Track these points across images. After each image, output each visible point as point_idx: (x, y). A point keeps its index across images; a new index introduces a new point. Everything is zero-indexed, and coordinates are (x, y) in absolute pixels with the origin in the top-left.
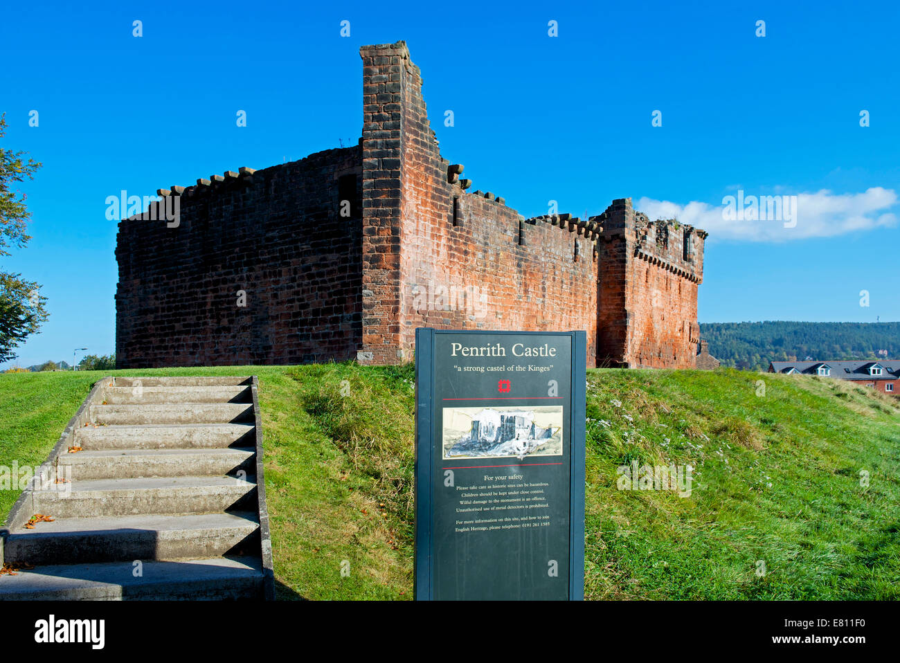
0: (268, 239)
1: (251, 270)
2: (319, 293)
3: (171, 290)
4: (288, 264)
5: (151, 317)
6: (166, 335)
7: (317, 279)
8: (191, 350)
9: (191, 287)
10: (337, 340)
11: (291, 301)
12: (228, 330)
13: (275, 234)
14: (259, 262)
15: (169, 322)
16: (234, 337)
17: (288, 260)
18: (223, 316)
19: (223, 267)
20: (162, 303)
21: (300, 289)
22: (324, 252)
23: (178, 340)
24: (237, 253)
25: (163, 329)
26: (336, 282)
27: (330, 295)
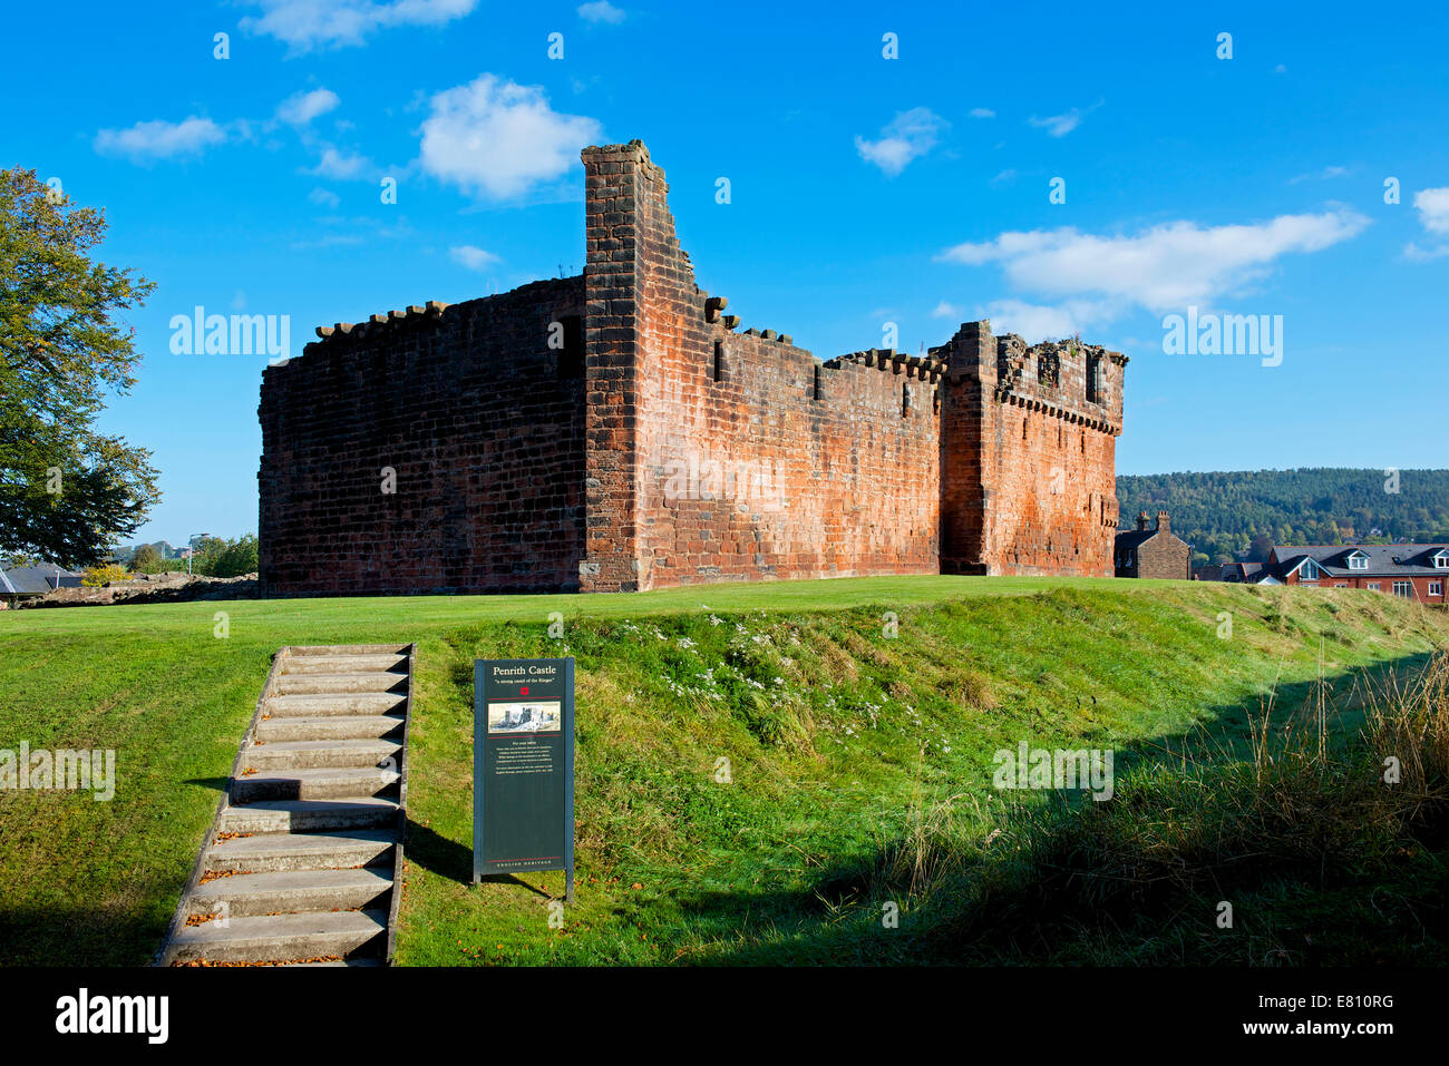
0: (465, 401)
1: (442, 443)
2: (533, 478)
3: (335, 467)
4: (492, 436)
5: (307, 505)
6: (328, 531)
7: (530, 458)
8: (362, 553)
9: (362, 464)
10: (556, 544)
11: (497, 488)
12: (412, 526)
13: (474, 394)
14: (453, 431)
15: (332, 512)
16: (420, 536)
17: (492, 431)
18: (406, 506)
19: (406, 439)
20: (322, 486)
21: (508, 471)
22: (538, 421)
23: (344, 539)
24: (423, 418)
25: (324, 522)
26: (555, 463)
27: (547, 480)
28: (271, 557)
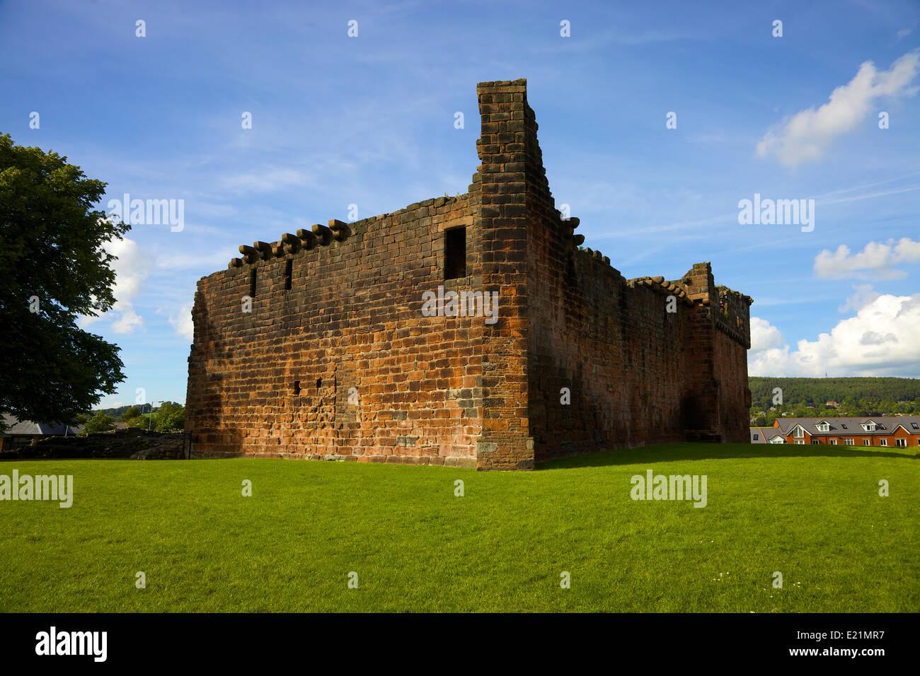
2: (419, 363)
3: (247, 354)
6: (239, 404)
7: (416, 346)
9: (268, 352)
11: (386, 371)
12: (309, 402)
14: (347, 325)
16: (315, 410)
17: (381, 323)
18: (303, 385)
19: (307, 330)
20: (237, 368)
25: (236, 397)
26: (440, 351)
27: (432, 366)
28: (194, 423)
